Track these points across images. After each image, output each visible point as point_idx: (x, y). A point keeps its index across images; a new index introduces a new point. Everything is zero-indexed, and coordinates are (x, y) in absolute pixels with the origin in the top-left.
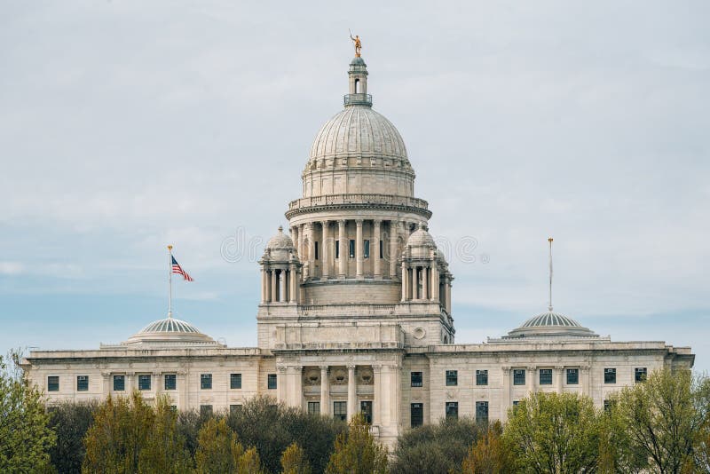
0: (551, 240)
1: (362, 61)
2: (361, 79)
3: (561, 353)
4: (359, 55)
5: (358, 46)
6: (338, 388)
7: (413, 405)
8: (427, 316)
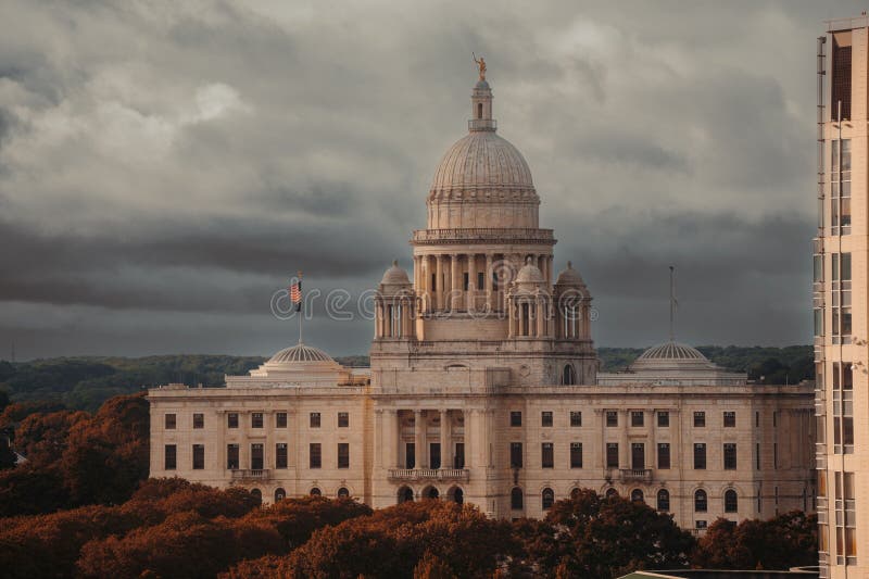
0: (672, 268)
1: (487, 84)
2: (484, 104)
3: (650, 396)
4: (483, 79)
5: (483, 69)
6: (433, 430)
7: (512, 444)
8: (531, 353)
